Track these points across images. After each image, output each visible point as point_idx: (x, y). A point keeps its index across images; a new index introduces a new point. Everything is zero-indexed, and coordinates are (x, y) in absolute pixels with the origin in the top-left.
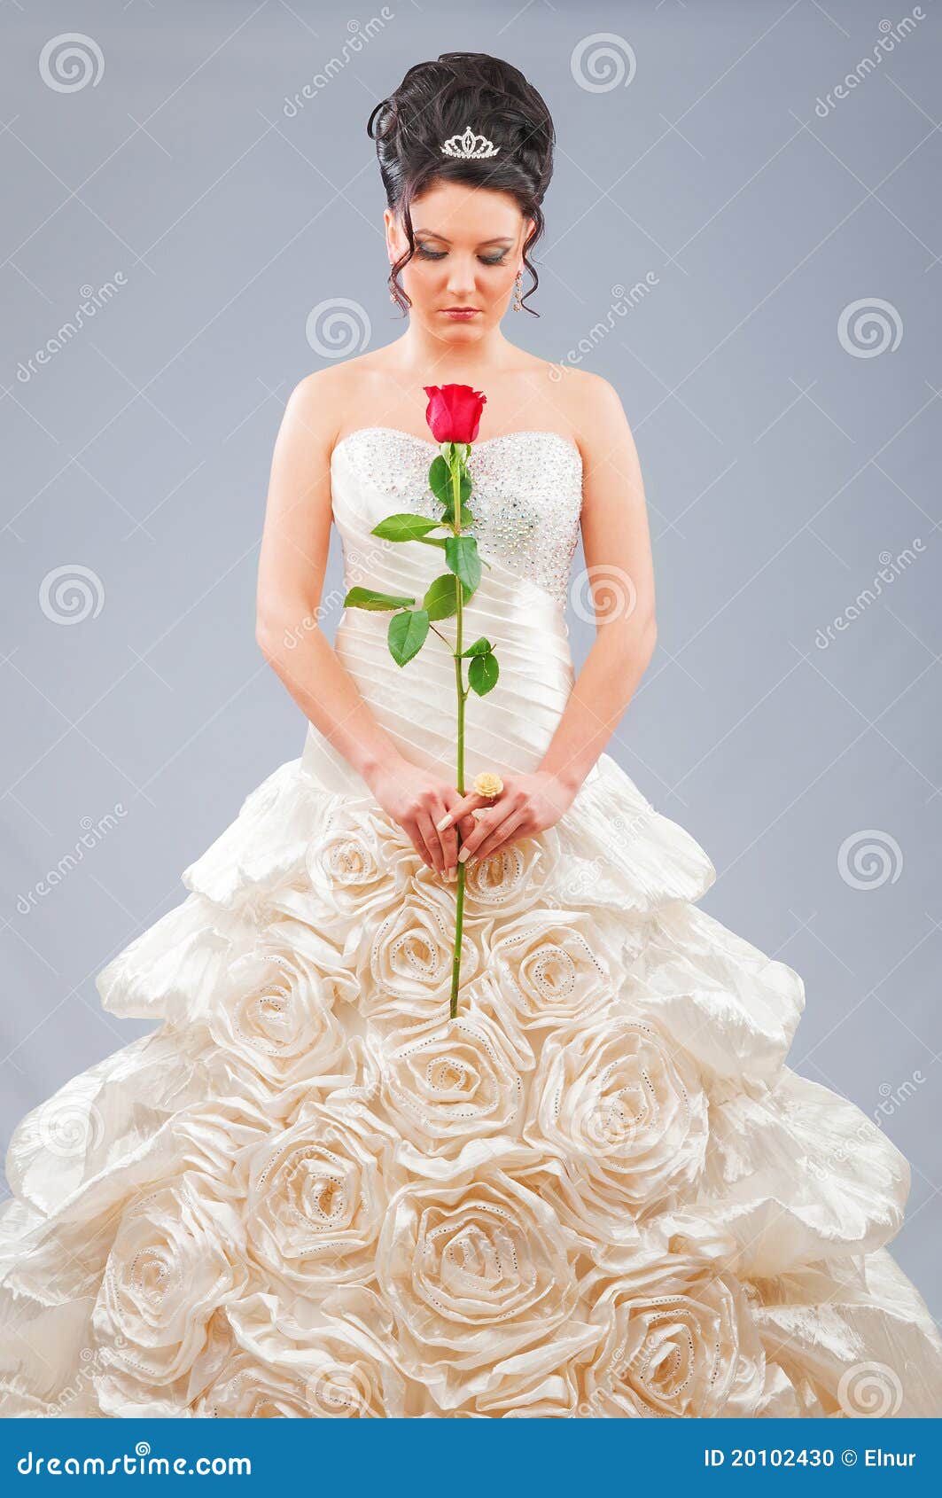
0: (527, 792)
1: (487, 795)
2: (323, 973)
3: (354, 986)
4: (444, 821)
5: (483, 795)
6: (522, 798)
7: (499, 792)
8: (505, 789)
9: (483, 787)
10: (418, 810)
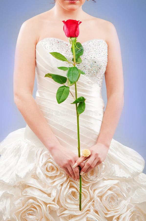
0: (98, 153)
1: (87, 156)
2: (46, 204)
3: (56, 207)
4: (75, 165)
5: (85, 157)
6: (97, 155)
7: (90, 155)
8: (91, 153)
9: (85, 154)
10: (67, 164)
